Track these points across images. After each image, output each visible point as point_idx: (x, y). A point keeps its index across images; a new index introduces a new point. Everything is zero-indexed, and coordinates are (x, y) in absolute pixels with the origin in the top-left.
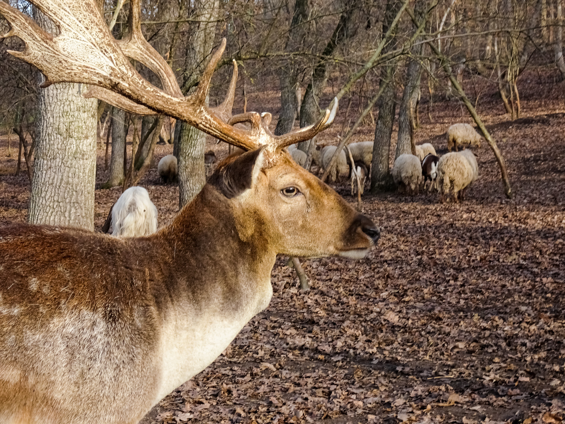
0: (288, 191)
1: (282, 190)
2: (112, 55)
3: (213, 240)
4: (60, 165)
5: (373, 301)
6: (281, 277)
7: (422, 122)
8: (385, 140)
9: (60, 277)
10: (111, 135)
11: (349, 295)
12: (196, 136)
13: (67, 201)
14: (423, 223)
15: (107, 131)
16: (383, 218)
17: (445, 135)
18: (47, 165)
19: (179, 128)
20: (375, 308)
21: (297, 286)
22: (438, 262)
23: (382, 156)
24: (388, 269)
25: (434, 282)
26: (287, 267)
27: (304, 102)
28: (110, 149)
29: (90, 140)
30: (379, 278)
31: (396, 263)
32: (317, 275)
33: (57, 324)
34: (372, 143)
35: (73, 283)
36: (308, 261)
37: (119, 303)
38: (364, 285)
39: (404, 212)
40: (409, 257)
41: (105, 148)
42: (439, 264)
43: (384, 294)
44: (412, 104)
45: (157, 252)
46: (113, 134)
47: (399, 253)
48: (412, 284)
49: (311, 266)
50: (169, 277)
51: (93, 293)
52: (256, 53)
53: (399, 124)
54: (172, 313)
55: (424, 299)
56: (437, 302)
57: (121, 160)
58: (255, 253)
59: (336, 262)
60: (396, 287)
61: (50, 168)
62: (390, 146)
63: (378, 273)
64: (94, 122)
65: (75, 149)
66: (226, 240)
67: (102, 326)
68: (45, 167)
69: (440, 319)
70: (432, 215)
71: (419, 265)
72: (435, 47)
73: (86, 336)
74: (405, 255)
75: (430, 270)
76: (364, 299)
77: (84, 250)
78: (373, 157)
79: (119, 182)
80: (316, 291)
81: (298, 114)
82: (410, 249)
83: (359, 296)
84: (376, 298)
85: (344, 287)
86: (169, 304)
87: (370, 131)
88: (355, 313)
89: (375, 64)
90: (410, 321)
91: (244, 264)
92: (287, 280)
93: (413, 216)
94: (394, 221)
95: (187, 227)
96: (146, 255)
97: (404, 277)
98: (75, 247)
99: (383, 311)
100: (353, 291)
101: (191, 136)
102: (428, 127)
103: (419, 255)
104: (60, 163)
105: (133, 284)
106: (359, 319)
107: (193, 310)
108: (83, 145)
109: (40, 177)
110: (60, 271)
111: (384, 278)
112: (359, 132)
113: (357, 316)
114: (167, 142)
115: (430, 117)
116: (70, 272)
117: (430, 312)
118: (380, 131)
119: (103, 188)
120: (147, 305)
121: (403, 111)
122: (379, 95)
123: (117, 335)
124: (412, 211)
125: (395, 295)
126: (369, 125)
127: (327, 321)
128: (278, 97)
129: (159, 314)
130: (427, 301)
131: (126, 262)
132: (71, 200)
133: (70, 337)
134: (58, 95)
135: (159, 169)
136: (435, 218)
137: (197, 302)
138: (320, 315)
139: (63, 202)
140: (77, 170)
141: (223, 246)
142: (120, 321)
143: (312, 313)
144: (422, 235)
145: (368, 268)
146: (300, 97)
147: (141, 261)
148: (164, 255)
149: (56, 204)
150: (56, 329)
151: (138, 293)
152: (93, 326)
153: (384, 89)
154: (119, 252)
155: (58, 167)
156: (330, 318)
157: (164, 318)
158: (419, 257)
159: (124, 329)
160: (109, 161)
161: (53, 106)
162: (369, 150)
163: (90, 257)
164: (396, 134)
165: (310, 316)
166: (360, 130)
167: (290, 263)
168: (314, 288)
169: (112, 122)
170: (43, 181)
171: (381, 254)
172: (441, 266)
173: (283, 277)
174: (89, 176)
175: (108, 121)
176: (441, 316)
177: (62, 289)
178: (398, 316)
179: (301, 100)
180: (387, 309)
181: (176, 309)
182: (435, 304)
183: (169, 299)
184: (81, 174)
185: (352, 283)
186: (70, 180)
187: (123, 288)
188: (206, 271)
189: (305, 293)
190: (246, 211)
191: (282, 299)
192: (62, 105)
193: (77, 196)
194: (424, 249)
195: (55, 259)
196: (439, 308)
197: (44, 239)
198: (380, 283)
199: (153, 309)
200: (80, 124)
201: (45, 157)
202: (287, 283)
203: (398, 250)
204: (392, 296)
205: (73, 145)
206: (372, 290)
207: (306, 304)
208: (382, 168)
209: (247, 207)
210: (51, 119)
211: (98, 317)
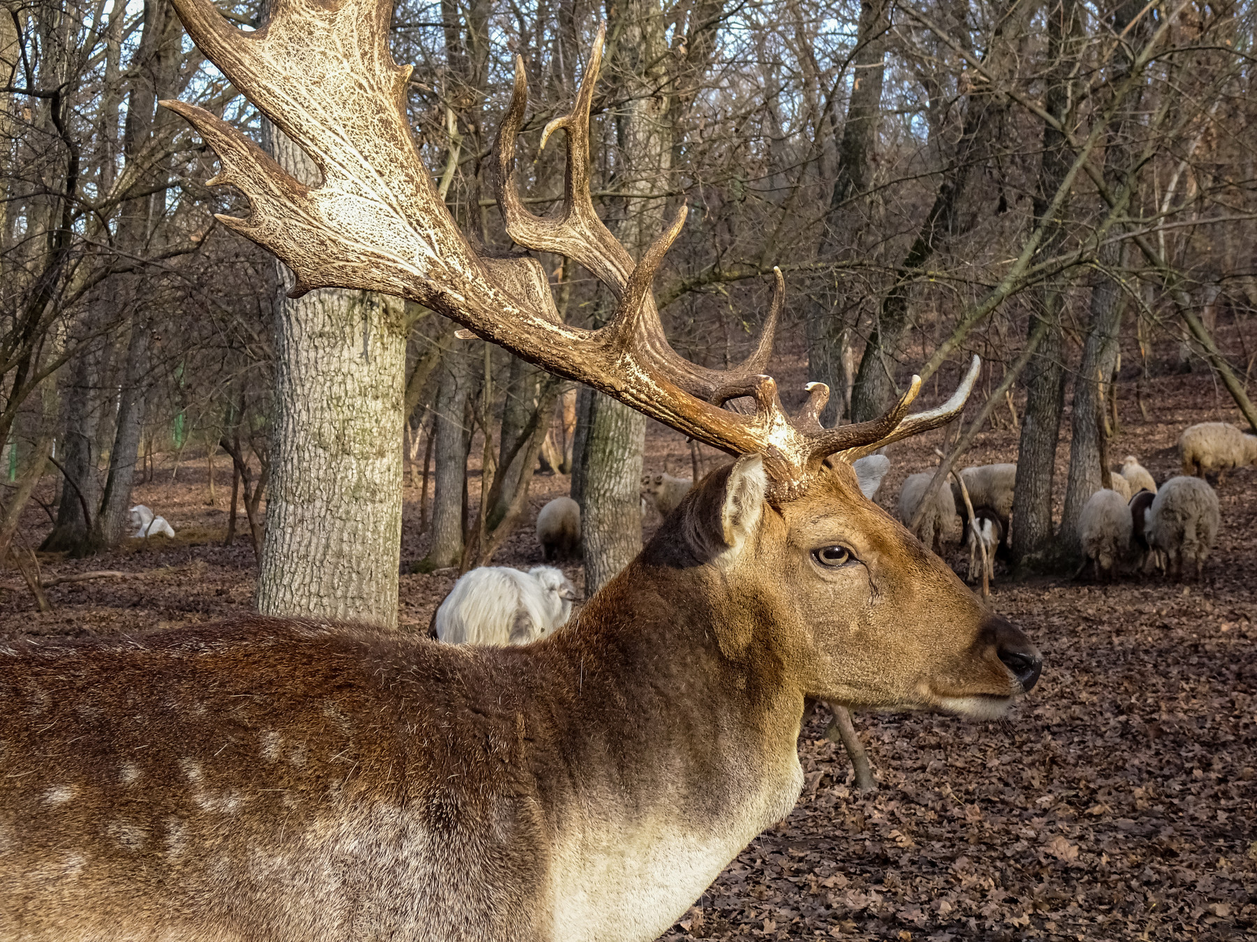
0: (830, 554)
1: (815, 552)
2: (431, 232)
3: (663, 651)
4: (322, 514)
5: (1020, 815)
6: (812, 762)
7: (1124, 420)
8: (1042, 459)
9: (329, 730)
10: (433, 455)
11: (966, 801)
12: (621, 451)
13: (339, 593)
14: (1131, 642)
15: (424, 447)
16: (1040, 634)
17: (1177, 451)
18: (295, 515)
19: (583, 436)
20: (1024, 830)
21: (848, 783)
22: (1165, 728)
23: (1037, 496)
24: (1053, 744)
25: (1158, 772)
26: (826, 741)
27: (859, 377)
28: (432, 486)
29: (389, 459)
30: (1032, 764)
31: (1072, 731)
32: (893, 758)
33: (322, 832)
34: (1013, 468)
35: (359, 743)
36: (871, 728)
37: (458, 789)
38: (1000, 779)
39: (1086, 619)
40: (1100, 719)
41: (421, 484)
42: (1167, 734)
43: (1044, 799)
44: (1102, 376)
45: (543, 678)
46: (437, 452)
47: (1077, 709)
48: (1107, 777)
49: (878, 740)
50: (567, 734)
51: (400, 767)
52: (753, 266)
53: (1074, 425)
54: (575, 814)
55: (1134, 810)
56: (1165, 818)
57: (455, 510)
58: (757, 687)
59: (936, 730)
60: (1071, 783)
61: (302, 521)
62: (1052, 473)
63: (1030, 753)
64: (397, 420)
65: (355, 480)
66: (692, 652)
67: (419, 838)
68: (291, 519)
69: (1174, 854)
70: (1151, 625)
71: (1122, 736)
72: (1152, 250)
73: (386, 860)
74: (1089, 714)
75: (1149, 747)
76: (999, 811)
77: (381, 671)
78: (1016, 498)
79: (451, 557)
80: (891, 793)
81: (846, 406)
82: (1103, 700)
83: (988, 803)
84: (1026, 809)
85: (954, 785)
86: (569, 795)
87: (1008, 442)
88: (980, 841)
89: (1019, 286)
90: (1105, 859)
91: (732, 711)
92: (825, 769)
93: (1107, 628)
94: (1065, 640)
95: (609, 621)
96: (518, 685)
97: (1090, 762)
98: (364, 664)
99: (1042, 836)
100: (973, 793)
101: (611, 452)
102: (1138, 431)
103: (1122, 713)
104: (324, 510)
105: (490, 747)
106: (988, 854)
107: (621, 808)
108: (372, 471)
109: (280, 540)
110: (330, 718)
111: (1043, 763)
112: (984, 444)
113: (984, 848)
114: (556, 470)
115: (1143, 408)
116: (352, 719)
117: (1150, 839)
118: (1031, 438)
119: (416, 572)
120: (520, 795)
121: (1082, 394)
122: (1028, 356)
123: (453, 860)
124: (1105, 618)
125: (1069, 803)
126: (1005, 428)
127: (916, 859)
128: (802, 369)
129: (547, 815)
130: (1143, 814)
131: (473, 699)
132: (347, 591)
133: (349, 862)
134: (319, 361)
135: (539, 528)
136: (1157, 631)
137: (630, 789)
138: (900, 845)
139: (329, 596)
140: (360, 526)
141: (685, 665)
142: (459, 827)
143: (882, 840)
144: (1130, 670)
145: (1007, 742)
146: (850, 367)
147: (508, 698)
148: (559, 684)
149: (314, 600)
150: (318, 845)
151: (499, 768)
152: (399, 838)
153: (1039, 345)
154: (459, 676)
155: (318, 520)
156: (923, 852)
157: (556, 824)
158: (1123, 718)
159: (468, 847)
160: (430, 513)
161: (308, 385)
162: (1006, 482)
163: (394, 688)
164: (1068, 449)
165: (878, 846)
166: (987, 438)
167: (833, 732)
168: (887, 787)
169: (436, 427)
170: (285, 551)
171: (1036, 712)
172: (1171, 737)
173: (817, 763)
174: (386, 539)
175: (427, 425)
176: (1174, 847)
177: (334, 757)
178: (1076, 847)
179: (854, 374)
180: (1051, 831)
181: (584, 804)
182: (1160, 822)
183: (568, 782)
184: (369, 534)
185: (971, 776)
186: (346, 548)
187: (467, 756)
188: (647, 720)
189: (867, 798)
190: (734, 594)
191: (816, 809)
192: (328, 384)
193: (361, 584)
194: (1133, 701)
195: (318, 691)
196: (1170, 830)
197: (295, 646)
198: (1034, 776)
199: (532, 802)
200: (367, 425)
201: (290, 498)
202: (827, 775)
203: (1074, 703)
204: (1063, 805)
205: (351, 471)
206: (1018, 791)
207: (869, 821)
208: (1036, 524)
209: (739, 582)
210: (304, 413)
211: (412, 818)
